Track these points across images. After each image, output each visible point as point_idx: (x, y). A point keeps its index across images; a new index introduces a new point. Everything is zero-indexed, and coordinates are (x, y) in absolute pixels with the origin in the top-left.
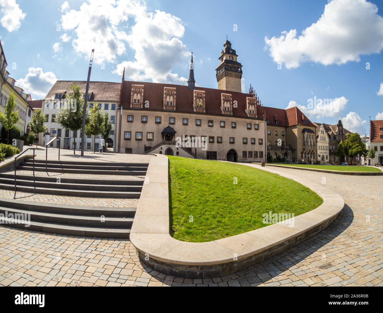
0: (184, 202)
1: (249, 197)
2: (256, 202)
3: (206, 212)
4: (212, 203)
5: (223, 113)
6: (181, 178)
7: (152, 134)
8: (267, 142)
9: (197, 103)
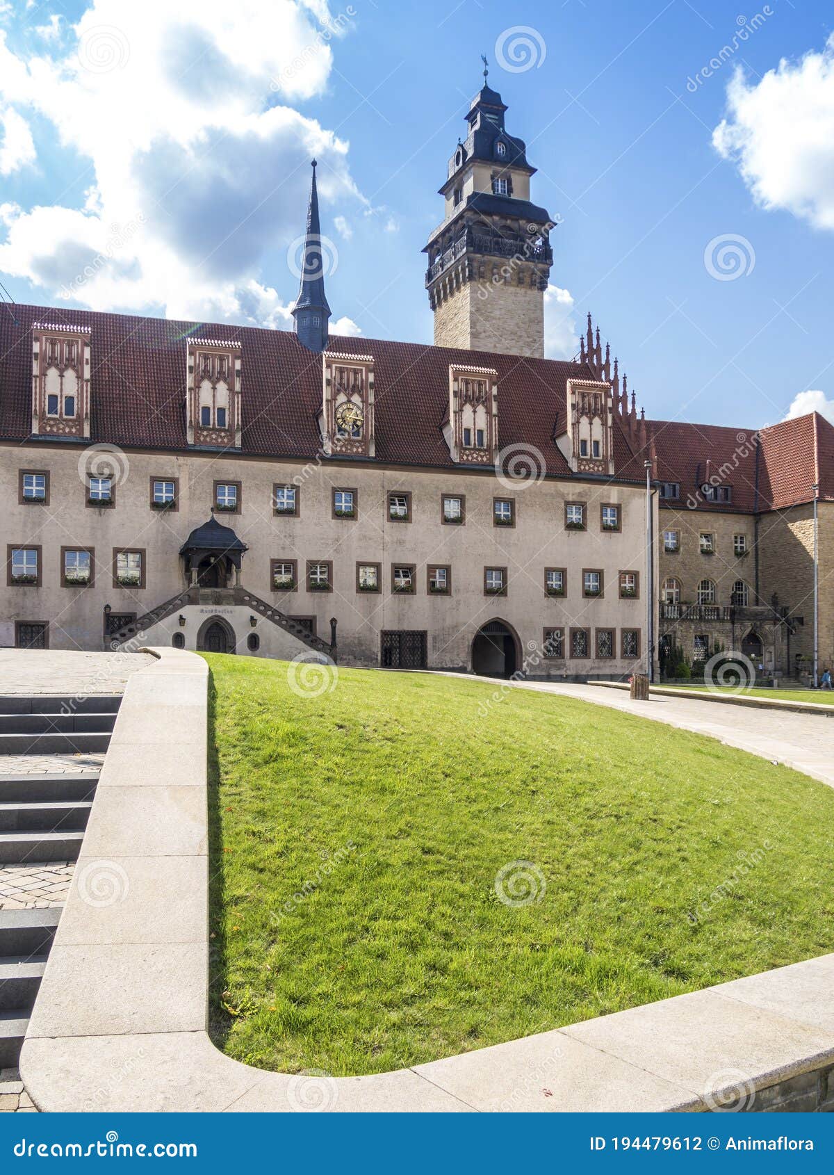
0: (275, 874)
1: (571, 851)
2: (605, 876)
3: (374, 918)
4: (405, 876)
5: (455, 456)
6: (267, 763)
7: (138, 556)
8: (662, 586)
9: (339, 415)
